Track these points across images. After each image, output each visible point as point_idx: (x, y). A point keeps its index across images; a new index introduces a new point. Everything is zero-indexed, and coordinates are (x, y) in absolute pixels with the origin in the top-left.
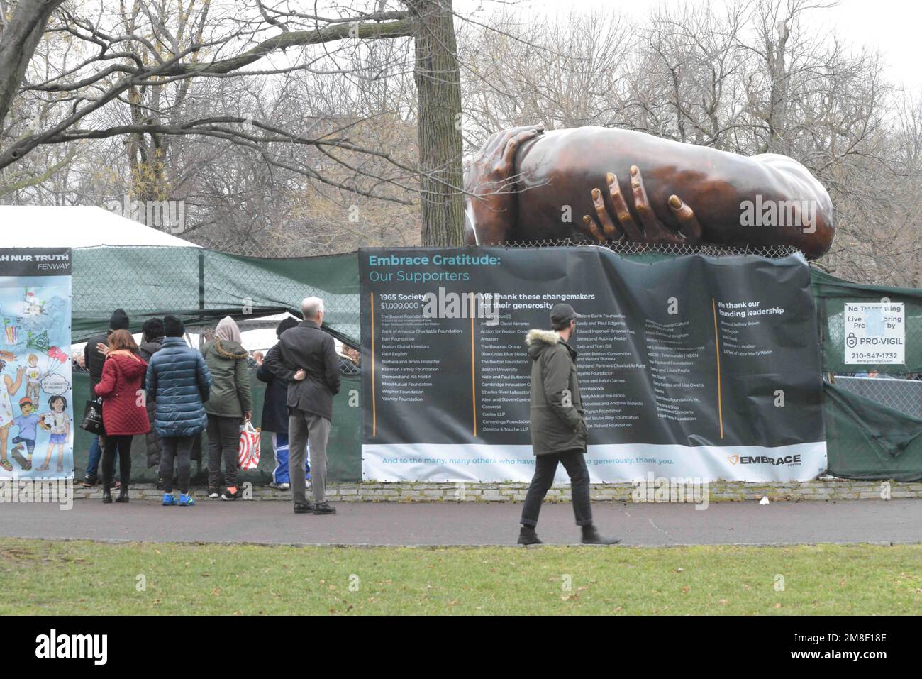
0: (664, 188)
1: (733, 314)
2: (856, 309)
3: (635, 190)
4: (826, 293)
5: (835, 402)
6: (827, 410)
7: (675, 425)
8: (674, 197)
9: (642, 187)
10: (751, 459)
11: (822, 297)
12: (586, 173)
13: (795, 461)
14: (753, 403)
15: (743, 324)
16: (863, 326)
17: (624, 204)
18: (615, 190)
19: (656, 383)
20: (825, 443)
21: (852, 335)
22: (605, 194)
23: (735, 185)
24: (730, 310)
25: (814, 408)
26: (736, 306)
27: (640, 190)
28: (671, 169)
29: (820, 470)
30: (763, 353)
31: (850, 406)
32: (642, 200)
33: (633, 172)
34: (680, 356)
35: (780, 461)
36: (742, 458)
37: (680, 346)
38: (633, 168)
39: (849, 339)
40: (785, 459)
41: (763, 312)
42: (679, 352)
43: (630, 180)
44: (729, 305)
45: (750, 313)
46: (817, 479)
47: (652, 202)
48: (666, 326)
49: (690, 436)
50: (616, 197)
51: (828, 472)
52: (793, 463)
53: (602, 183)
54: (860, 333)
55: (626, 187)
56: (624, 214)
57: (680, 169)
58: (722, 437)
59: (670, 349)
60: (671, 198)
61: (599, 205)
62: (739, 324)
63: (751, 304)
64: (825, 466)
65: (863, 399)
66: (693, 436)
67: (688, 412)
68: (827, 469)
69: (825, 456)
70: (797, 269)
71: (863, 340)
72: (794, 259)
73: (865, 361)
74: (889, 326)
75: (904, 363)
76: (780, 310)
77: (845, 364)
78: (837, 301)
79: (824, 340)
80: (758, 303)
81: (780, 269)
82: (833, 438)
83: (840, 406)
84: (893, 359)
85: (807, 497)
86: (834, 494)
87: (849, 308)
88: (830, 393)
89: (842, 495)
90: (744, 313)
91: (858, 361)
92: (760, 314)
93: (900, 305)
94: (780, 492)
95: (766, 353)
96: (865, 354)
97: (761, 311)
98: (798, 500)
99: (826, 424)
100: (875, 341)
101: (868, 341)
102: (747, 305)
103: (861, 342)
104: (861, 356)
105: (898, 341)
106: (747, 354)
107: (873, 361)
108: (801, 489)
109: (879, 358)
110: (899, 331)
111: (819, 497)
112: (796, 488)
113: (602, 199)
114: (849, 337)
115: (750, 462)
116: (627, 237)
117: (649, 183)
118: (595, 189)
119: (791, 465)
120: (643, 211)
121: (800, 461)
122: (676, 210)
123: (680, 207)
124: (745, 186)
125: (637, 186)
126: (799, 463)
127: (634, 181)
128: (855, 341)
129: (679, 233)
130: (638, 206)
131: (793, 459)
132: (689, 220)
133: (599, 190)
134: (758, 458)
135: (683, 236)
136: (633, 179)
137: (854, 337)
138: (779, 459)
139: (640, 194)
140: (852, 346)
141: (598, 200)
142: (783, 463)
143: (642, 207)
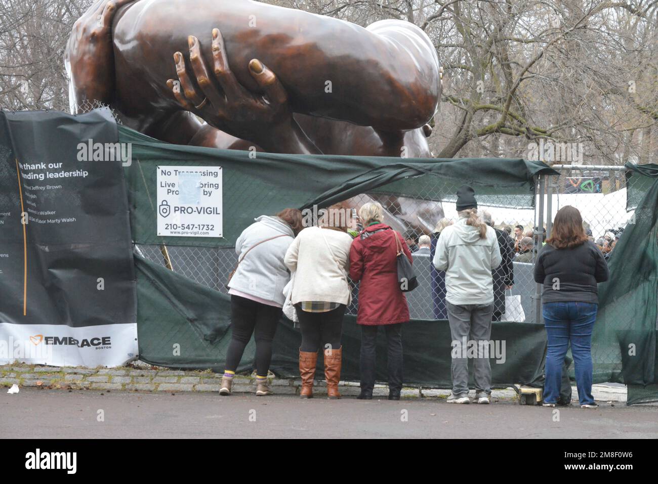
0: (246, 52)
1: (30, 176)
2: (169, 174)
3: (215, 53)
5: (148, 278)
6: (139, 286)
8: (255, 61)
9: (222, 51)
10: (57, 339)
11: (134, 159)
12: (170, 37)
13: (104, 344)
14: (54, 276)
15: (41, 188)
16: (177, 193)
17: (204, 67)
18: (195, 53)
20: (136, 324)
21: (165, 203)
22: (186, 58)
23: (324, 50)
24: (27, 172)
25: (124, 285)
26: (34, 167)
27: (220, 53)
28: (255, 33)
29: (130, 355)
30: (64, 220)
31: (161, 280)
32: (222, 64)
33: (214, 35)
35: (85, 343)
36: (46, 338)
38: (215, 31)
39: (162, 207)
40: (92, 340)
41: (67, 175)
43: (211, 43)
44: (27, 166)
45: (50, 176)
46: (128, 365)
47: (231, 66)
50: (196, 60)
51: (140, 357)
52: (101, 345)
53: (184, 46)
54: (174, 201)
55: (206, 52)
56: (203, 78)
57: (265, 32)
58: (25, 314)
60: (251, 62)
61: (181, 68)
62: (37, 187)
63: (51, 166)
64: (136, 351)
65: (177, 276)
68: (138, 354)
69: (136, 339)
70: (102, 126)
71: (177, 209)
72: (97, 115)
73: (179, 233)
74: (205, 193)
75: (222, 236)
76: (84, 172)
77: (158, 235)
78: (149, 164)
79: (135, 207)
80: (61, 164)
81: (83, 126)
82: (146, 320)
83: (153, 283)
84: (209, 231)
85: (94, 385)
86: (128, 384)
87: (162, 171)
88: (142, 268)
89: (137, 385)
90: (43, 175)
91: (172, 233)
92: (63, 176)
93: (218, 170)
94: (69, 379)
95: (68, 220)
96: (179, 225)
97: (64, 173)
98: (81, 389)
99: (138, 304)
100: (190, 210)
101: (182, 210)
102: (47, 166)
103: (175, 211)
104: (175, 227)
105: (215, 211)
106: (47, 222)
107: (187, 233)
108: (98, 375)
109: (195, 230)
110: (216, 199)
111: (108, 386)
112: (92, 375)
113: (183, 63)
114: (162, 205)
115: (55, 343)
116: (208, 102)
117: (230, 46)
118: (177, 53)
119: (100, 348)
120: (222, 74)
121: (110, 344)
122: (257, 74)
123: (261, 71)
124: (334, 50)
125: (217, 49)
126: (108, 346)
127: (215, 44)
128: (168, 209)
129: (262, 98)
130: (218, 70)
131: (101, 341)
132: (270, 85)
133: (181, 54)
134: (65, 339)
135: (266, 102)
136: (213, 42)
137: (167, 205)
138: (84, 341)
139: (220, 58)
140: (165, 215)
141: (180, 63)
142: (88, 345)
143: (222, 71)
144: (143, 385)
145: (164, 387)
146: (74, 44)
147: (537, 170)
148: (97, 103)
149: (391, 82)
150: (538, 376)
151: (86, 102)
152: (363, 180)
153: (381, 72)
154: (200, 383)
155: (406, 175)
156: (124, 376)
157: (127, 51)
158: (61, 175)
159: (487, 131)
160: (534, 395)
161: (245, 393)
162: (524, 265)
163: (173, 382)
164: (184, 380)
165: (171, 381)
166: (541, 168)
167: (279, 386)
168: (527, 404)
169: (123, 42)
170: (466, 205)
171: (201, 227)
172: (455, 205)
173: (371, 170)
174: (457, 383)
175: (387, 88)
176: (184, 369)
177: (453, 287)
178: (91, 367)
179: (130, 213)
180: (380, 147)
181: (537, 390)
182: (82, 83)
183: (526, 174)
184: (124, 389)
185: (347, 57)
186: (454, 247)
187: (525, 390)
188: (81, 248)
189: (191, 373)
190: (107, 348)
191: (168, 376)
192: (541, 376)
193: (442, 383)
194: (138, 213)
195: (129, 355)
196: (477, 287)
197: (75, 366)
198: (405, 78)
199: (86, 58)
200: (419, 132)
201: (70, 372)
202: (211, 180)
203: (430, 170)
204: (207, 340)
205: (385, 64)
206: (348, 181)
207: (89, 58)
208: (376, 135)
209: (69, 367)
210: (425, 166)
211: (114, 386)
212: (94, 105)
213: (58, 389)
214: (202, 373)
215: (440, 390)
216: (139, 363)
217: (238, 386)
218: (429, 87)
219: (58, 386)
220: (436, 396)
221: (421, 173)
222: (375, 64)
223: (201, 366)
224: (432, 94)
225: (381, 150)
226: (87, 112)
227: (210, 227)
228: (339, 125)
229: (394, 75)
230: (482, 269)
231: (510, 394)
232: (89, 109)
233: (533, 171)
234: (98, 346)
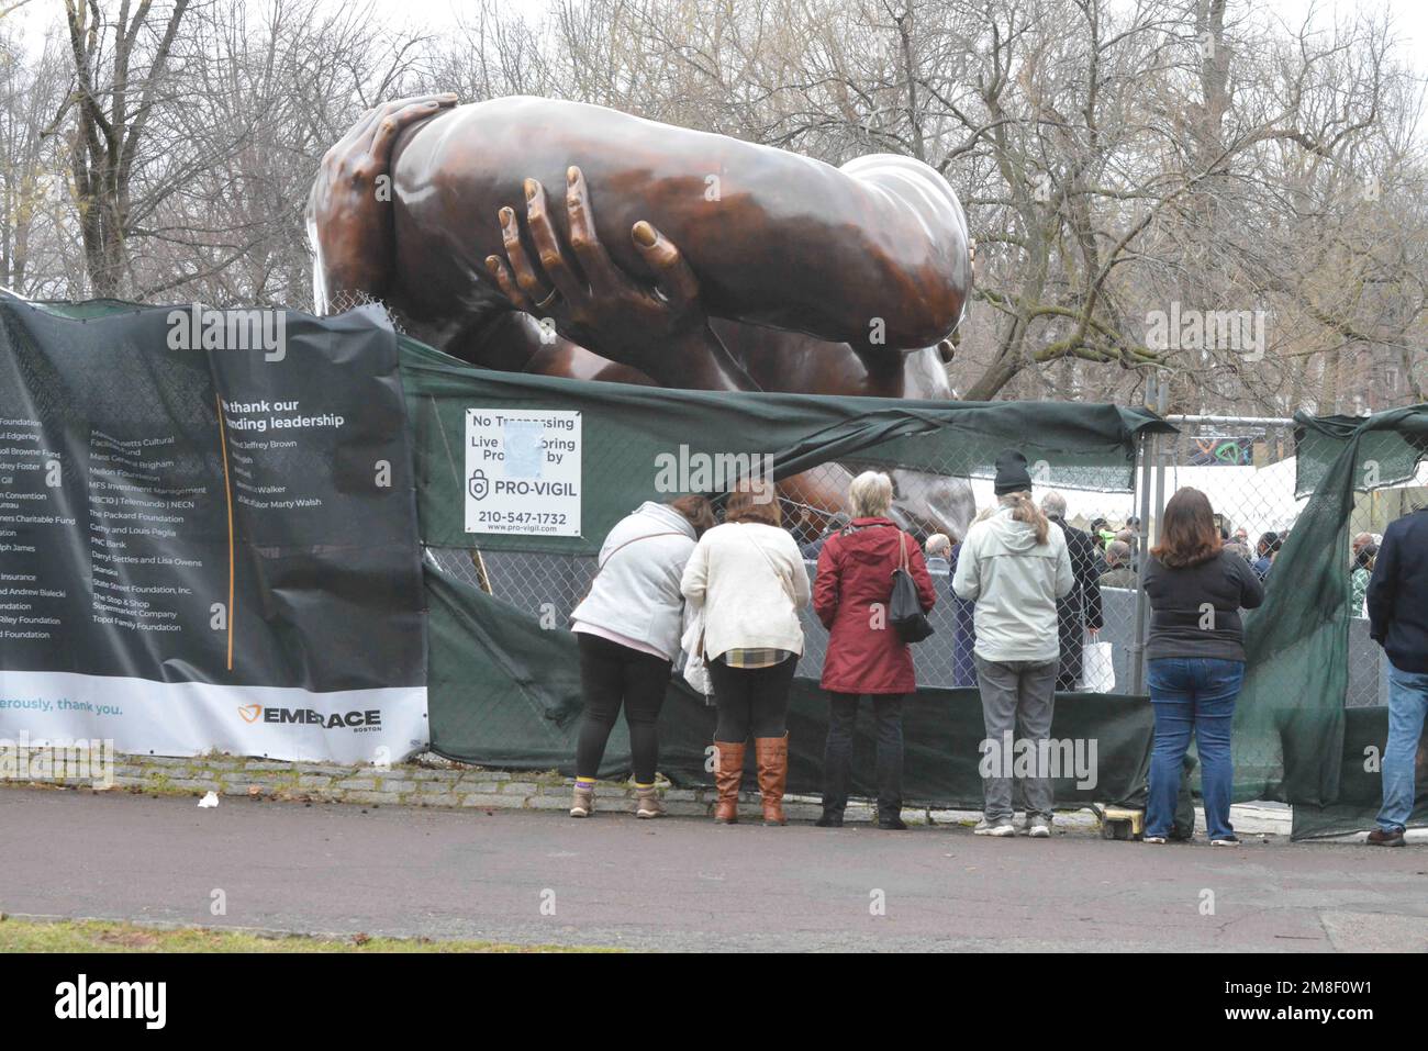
0: (627, 208)
1: (241, 425)
2: (488, 422)
3: (572, 210)
4: (431, 388)
5: (448, 608)
6: (431, 622)
7: (132, 638)
8: (643, 225)
9: (585, 206)
10: (285, 713)
11: (424, 396)
12: (492, 180)
13: (368, 722)
14: (282, 602)
15: (261, 445)
16: (501, 457)
17: (552, 235)
18: (536, 209)
19: (99, 556)
20: (425, 689)
21: (479, 475)
22: (521, 217)
23: (765, 207)
24: (236, 417)
25: (408, 618)
26: (248, 408)
27: (581, 210)
28: (644, 174)
29: (414, 742)
30: (300, 503)
31: (472, 613)
32: (583, 228)
33: (571, 178)
34: (159, 504)
35: (335, 721)
36: (268, 712)
37: (155, 484)
38: (572, 170)
39: (474, 482)
40: (348, 716)
41: (306, 422)
42: (156, 496)
43: (566, 193)
44: (236, 407)
45: (277, 424)
46: (411, 761)
47: (601, 232)
48: (127, 444)
49: (168, 662)
50: (538, 221)
51: (432, 747)
52: (364, 725)
53: (517, 197)
54: (495, 471)
55: (555, 207)
56: (550, 254)
57: (660, 174)
58: (230, 667)
59: (140, 490)
60: (636, 226)
61: (511, 236)
62: (253, 444)
63: (279, 406)
64: (425, 737)
65: (498, 603)
66: (174, 662)
67: (166, 615)
68: (428, 741)
69: (425, 715)
70: (369, 337)
71: (500, 485)
72: (360, 317)
73: (505, 527)
74: (550, 458)
75: (579, 534)
76: (337, 419)
77: (466, 531)
78: (453, 405)
79: (426, 482)
80: (295, 403)
81: (338, 337)
82: (444, 681)
83: (456, 616)
84: (557, 525)
85: (350, 796)
86: (410, 794)
87: (475, 418)
88: (437, 589)
89: (427, 797)
90: (264, 422)
91: (490, 527)
92: (299, 425)
93: (574, 416)
94: (306, 783)
95: (308, 504)
96: (504, 513)
97: (302, 418)
98: (327, 802)
99: (430, 653)
100: (523, 488)
101: (510, 487)
102: (271, 407)
103: (497, 488)
104: (497, 517)
105: (567, 490)
106: (269, 506)
107: (518, 528)
108: (358, 778)
109: (532, 523)
110: (570, 469)
111: (375, 797)
112: (346, 776)
113: (516, 226)
114: (475, 478)
115: (283, 720)
116: (558, 297)
117: (600, 198)
118: (505, 208)
119: (361, 730)
120: (585, 248)
121: (379, 722)
122: (645, 247)
123: (653, 243)
124: (783, 205)
125: (576, 203)
126: (376, 726)
127: (572, 194)
128: (485, 486)
129: (654, 292)
130: (577, 240)
131: (363, 718)
132: (668, 267)
133: (512, 210)
134: (299, 713)
135: (662, 296)
136: (569, 190)
137: (483, 478)
138: (333, 717)
139: (581, 219)
140: (479, 496)
141: (509, 228)
142: (342, 725)
143: (584, 242)
144: (438, 795)
145: (474, 799)
146: (323, 192)
147: (1139, 424)
148: (362, 297)
149: (883, 264)
150: (1137, 788)
151: (342, 294)
152: (830, 439)
153: (866, 247)
154: (536, 794)
155: (907, 430)
156: (404, 780)
157: (418, 205)
158: (297, 423)
159: (1052, 353)
160: (1127, 822)
161: (617, 812)
162: (1113, 592)
163: (490, 791)
164: (508, 788)
165: (485, 790)
166: (1146, 420)
167: (678, 801)
168: (1117, 838)
169: (410, 189)
170: (1012, 485)
171: (543, 518)
172: (991, 486)
173: (843, 420)
174: (994, 800)
175: (875, 274)
176: (509, 770)
177: (990, 631)
178: (345, 764)
179: (417, 493)
180: (862, 381)
181: (1134, 814)
182: (336, 260)
183: (1119, 431)
184: (403, 805)
185: (804, 220)
186: (990, 558)
187: (1113, 813)
188: (328, 552)
189: (521, 776)
190: (374, 729)
191: (482, 781)
192: (1141, 790)
193: (967, 799)
194: (432, 493)
195: (412, 742)
196: (1031, 631)
197: (317, 761)
198: (910, 258)
199: (344, 216)
200: (931, 353)
201: (308, 770)
202: (561, 434)
203: (950, 422)
204: (551, 719)
205: (872, 231)
206: (803, 439)
207: (350, 217)
208: (855, 358)
209: (306, 763)
210: (941, 415)
211: (384, 798)
212: (356, 300)
213: (287, 801)
214: (541, 776)
215: (962, 813)
216: (431, 757)
217: (606, 802)
218: (951, 275)
219: (288, 796)
220: (956, 823)
221: (934, 426)
222: (855, 233)
223: (540, 763)
224: (955, 285)
225: (863, 385)
226: (343, 311)
227: (559, 519)
228: (793, 338)
229: (888, 253)
230: (1037, 597)
231: (1084, 820)
232: (347, 307)
233: (1132, 426)
234: (357, 727)
